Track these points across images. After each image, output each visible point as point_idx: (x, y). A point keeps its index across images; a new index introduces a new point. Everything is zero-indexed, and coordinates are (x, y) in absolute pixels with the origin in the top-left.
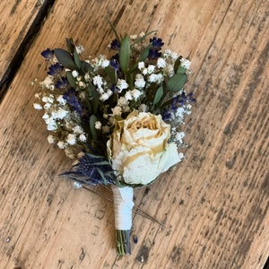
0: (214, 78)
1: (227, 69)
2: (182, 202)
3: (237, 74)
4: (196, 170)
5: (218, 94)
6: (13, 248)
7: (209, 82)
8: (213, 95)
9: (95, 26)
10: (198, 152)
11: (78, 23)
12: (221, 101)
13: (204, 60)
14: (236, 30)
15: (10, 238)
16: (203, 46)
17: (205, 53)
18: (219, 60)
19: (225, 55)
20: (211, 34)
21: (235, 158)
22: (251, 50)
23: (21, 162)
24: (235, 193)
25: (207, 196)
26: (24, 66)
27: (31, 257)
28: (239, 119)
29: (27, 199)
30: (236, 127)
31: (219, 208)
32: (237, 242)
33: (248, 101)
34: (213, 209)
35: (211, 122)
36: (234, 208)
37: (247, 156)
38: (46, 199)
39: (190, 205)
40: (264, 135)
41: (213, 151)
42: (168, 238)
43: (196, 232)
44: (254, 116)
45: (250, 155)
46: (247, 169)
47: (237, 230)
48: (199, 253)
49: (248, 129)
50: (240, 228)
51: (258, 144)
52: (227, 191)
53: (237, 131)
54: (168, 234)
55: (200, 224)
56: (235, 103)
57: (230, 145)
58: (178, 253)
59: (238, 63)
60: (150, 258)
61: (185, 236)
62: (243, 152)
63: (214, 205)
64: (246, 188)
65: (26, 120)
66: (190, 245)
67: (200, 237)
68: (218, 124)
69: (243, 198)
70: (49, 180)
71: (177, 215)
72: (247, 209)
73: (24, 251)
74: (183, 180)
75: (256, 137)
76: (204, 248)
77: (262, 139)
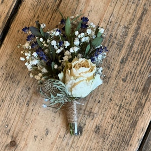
0: (113, 33)
1: (121, 28)
2: (99, 102)
3: (126, 31)
4: (106, 84)
5: (116, 42)
6: (10, 130)
7: (111, 35)
8: (113, 42)
9: (48, 8)
10: (107, 74)
11: (38, 7)
12: (118, 45)
13: (108, 24)
14: (124, 6)
15: (7, 125)
16: (107, 16)
17: (108, 20)
18: (116, 23)
19: (119, 20)
20: (111, 9)
21: (127, 76)
22: (133, 17)
23: (11, 84)
24: (128, 95)
25: (113, 97)
26: (10, 32)
27: (20, 135)
28: (128, 55)
29: (15, 104)
30: (127, 59)
31: (120, 103)
32: (130, 122)
33: (132, 45)
34: (116, 105)
35: (113, 57)
36: (127, 103)
37: (133, 75)
38: (26, 103)
39: (104, 103)
40: (142, 63)
41: (115, 73)
42: (93, 121)
43: (108, 117)
44: (136, 53)
45: (135, 74)
46: (133, 82)
47: (130, 115)
48: (109, 128)
49: (133, 60)
50: (131, 114)
51: (139, 68)
52: (123, 94)
53: (127, 62)
54: (92, 119)
55: (109, 112)
56: (125, 47)
57: (124, 69)
58: (99, 129)
59: (126, 24)
60: (84, 133)
61: (102, 120)
62: (131, 73)
63: (117, 102)
64: (134, 92)
65: (12, 61)
66: (105, 124)
67: (109, 120)
68: (117, 58)
69: (132, 98)
70: (27, 93)
71: (97, 109)
72: (134, 103)
73: (15, 132)
74: (99, 89)
75: (138, 64)
76: (113, 125)
77: (141, 65)
